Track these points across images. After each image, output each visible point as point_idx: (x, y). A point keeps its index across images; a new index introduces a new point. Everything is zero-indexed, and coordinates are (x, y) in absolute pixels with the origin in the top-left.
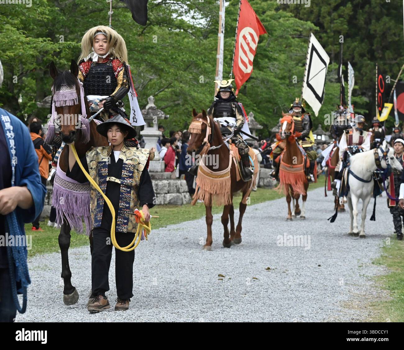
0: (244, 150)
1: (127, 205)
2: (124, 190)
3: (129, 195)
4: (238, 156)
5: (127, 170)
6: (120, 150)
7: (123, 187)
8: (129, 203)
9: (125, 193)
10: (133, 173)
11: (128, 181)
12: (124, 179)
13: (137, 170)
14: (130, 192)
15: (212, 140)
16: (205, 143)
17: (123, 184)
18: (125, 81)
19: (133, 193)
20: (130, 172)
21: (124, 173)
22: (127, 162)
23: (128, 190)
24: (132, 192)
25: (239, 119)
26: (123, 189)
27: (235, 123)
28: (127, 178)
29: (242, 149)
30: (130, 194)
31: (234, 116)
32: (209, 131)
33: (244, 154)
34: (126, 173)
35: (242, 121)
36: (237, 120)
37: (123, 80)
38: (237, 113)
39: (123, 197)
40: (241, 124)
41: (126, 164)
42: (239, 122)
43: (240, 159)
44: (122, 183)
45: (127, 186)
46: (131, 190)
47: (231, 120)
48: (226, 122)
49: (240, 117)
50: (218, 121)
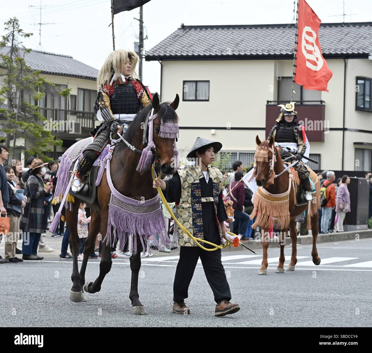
0: (304, 174)
4: (298, 181)
5: (216, 189)
11: (217, 199)
17: (215, 202)
21: (214, 191)
22: (215, 181)
25: (301, 145)
27: (296, 149)
28: (216, 196)
29: (303, 174)
31: (296, 141)
33: (304, 178)
36: (298, 146)
38: (298, 138)
40: (302, 150)
42: (300, 148)
43: (300, 183)
47: (292, 146)
48: (287, 148)
49: (301, 143)
50: (279, 146)
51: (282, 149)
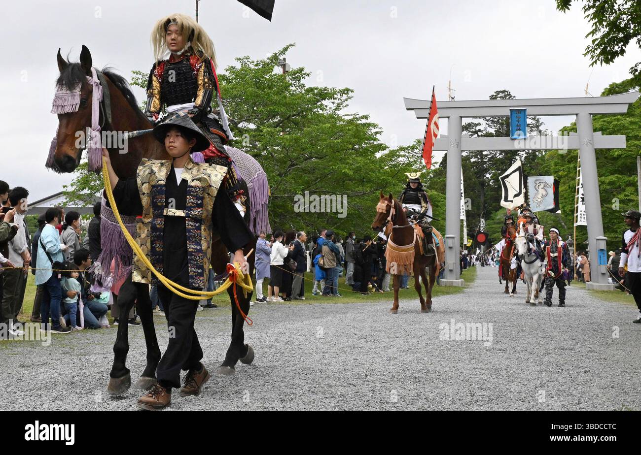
0: (428, 229)
1: (198, 248)
2: (192, 226)
3: (199, 231)
4: (422, 235)
5: (194, 196)
6: (184, 167)
7: (189, 221)
8: (200, 245)
9: (193, 229)
10: (202, 199)
11: (196, 212)
12: (190, 209)
13: (209, 194)
14: (199, 228)
15: (395, 220)
16: (389, 221)
17: (189, 217)
18: (206, 80)
19: (205, 229)
20: (198, 198)
21: (190, 200)
22: (193, 184)
23: (197, 225)
24: (203, 228)
26: (189, 224)
27: (420, 209)
28: (194, 207)
29: (426, 229)
30: (201, 230)
31: (420, 203)
32: (392, 211)
33: (427, 232)
34: (192, 200)
35: (426, 208)
36: (422, 207)
37: (204, 79)
38: (422, 201)
39: (191, 236)
40: (424, 211)
41: (192, 187)
42: (424, 209)
43: (424, 236)
44: (187, 216)
45: (195, 219)
46: (201, 224)
47: (417, 207)
48: (413, 209)
49: (424, 205)
50: (406, 207)
51: (408, 210)
